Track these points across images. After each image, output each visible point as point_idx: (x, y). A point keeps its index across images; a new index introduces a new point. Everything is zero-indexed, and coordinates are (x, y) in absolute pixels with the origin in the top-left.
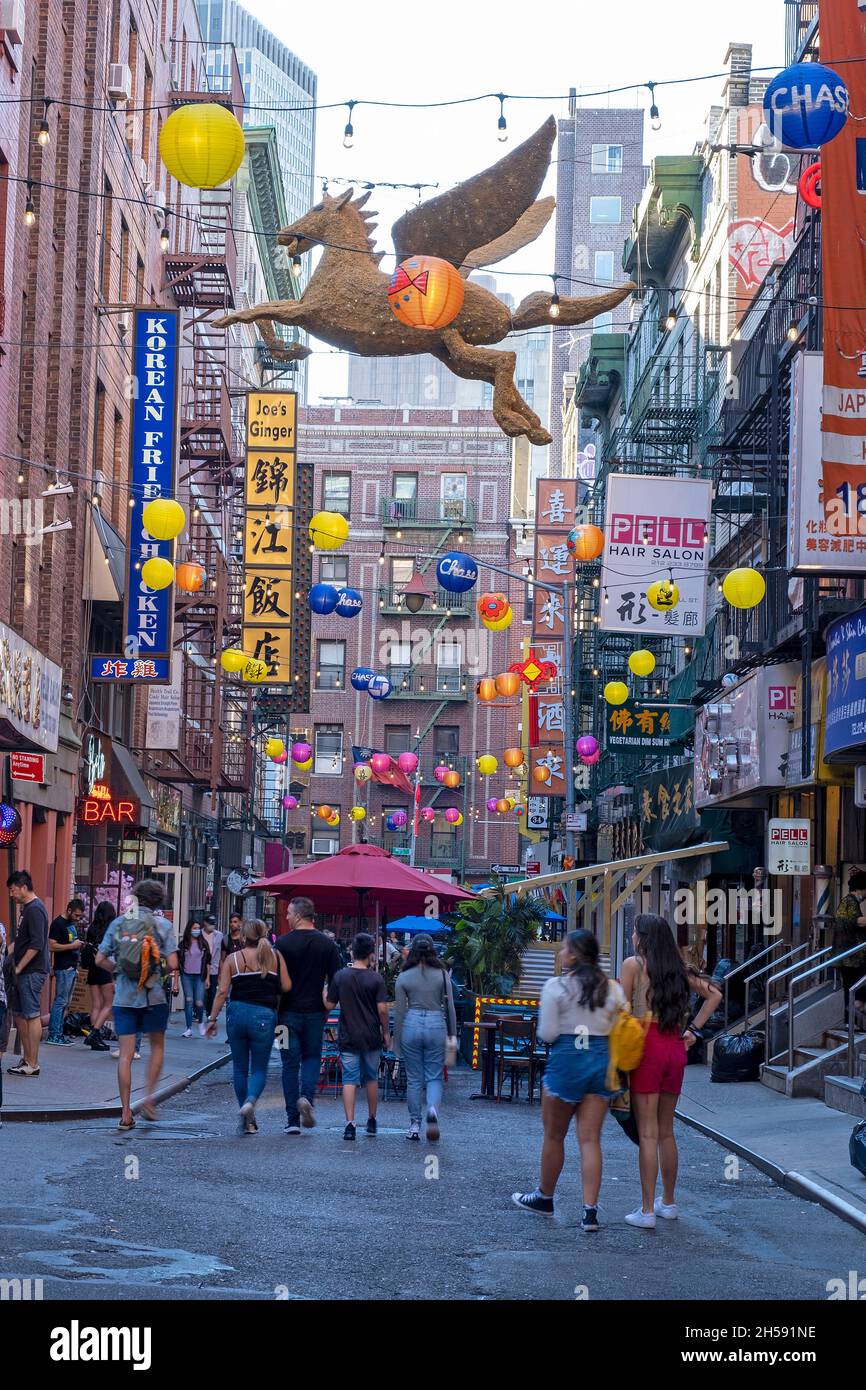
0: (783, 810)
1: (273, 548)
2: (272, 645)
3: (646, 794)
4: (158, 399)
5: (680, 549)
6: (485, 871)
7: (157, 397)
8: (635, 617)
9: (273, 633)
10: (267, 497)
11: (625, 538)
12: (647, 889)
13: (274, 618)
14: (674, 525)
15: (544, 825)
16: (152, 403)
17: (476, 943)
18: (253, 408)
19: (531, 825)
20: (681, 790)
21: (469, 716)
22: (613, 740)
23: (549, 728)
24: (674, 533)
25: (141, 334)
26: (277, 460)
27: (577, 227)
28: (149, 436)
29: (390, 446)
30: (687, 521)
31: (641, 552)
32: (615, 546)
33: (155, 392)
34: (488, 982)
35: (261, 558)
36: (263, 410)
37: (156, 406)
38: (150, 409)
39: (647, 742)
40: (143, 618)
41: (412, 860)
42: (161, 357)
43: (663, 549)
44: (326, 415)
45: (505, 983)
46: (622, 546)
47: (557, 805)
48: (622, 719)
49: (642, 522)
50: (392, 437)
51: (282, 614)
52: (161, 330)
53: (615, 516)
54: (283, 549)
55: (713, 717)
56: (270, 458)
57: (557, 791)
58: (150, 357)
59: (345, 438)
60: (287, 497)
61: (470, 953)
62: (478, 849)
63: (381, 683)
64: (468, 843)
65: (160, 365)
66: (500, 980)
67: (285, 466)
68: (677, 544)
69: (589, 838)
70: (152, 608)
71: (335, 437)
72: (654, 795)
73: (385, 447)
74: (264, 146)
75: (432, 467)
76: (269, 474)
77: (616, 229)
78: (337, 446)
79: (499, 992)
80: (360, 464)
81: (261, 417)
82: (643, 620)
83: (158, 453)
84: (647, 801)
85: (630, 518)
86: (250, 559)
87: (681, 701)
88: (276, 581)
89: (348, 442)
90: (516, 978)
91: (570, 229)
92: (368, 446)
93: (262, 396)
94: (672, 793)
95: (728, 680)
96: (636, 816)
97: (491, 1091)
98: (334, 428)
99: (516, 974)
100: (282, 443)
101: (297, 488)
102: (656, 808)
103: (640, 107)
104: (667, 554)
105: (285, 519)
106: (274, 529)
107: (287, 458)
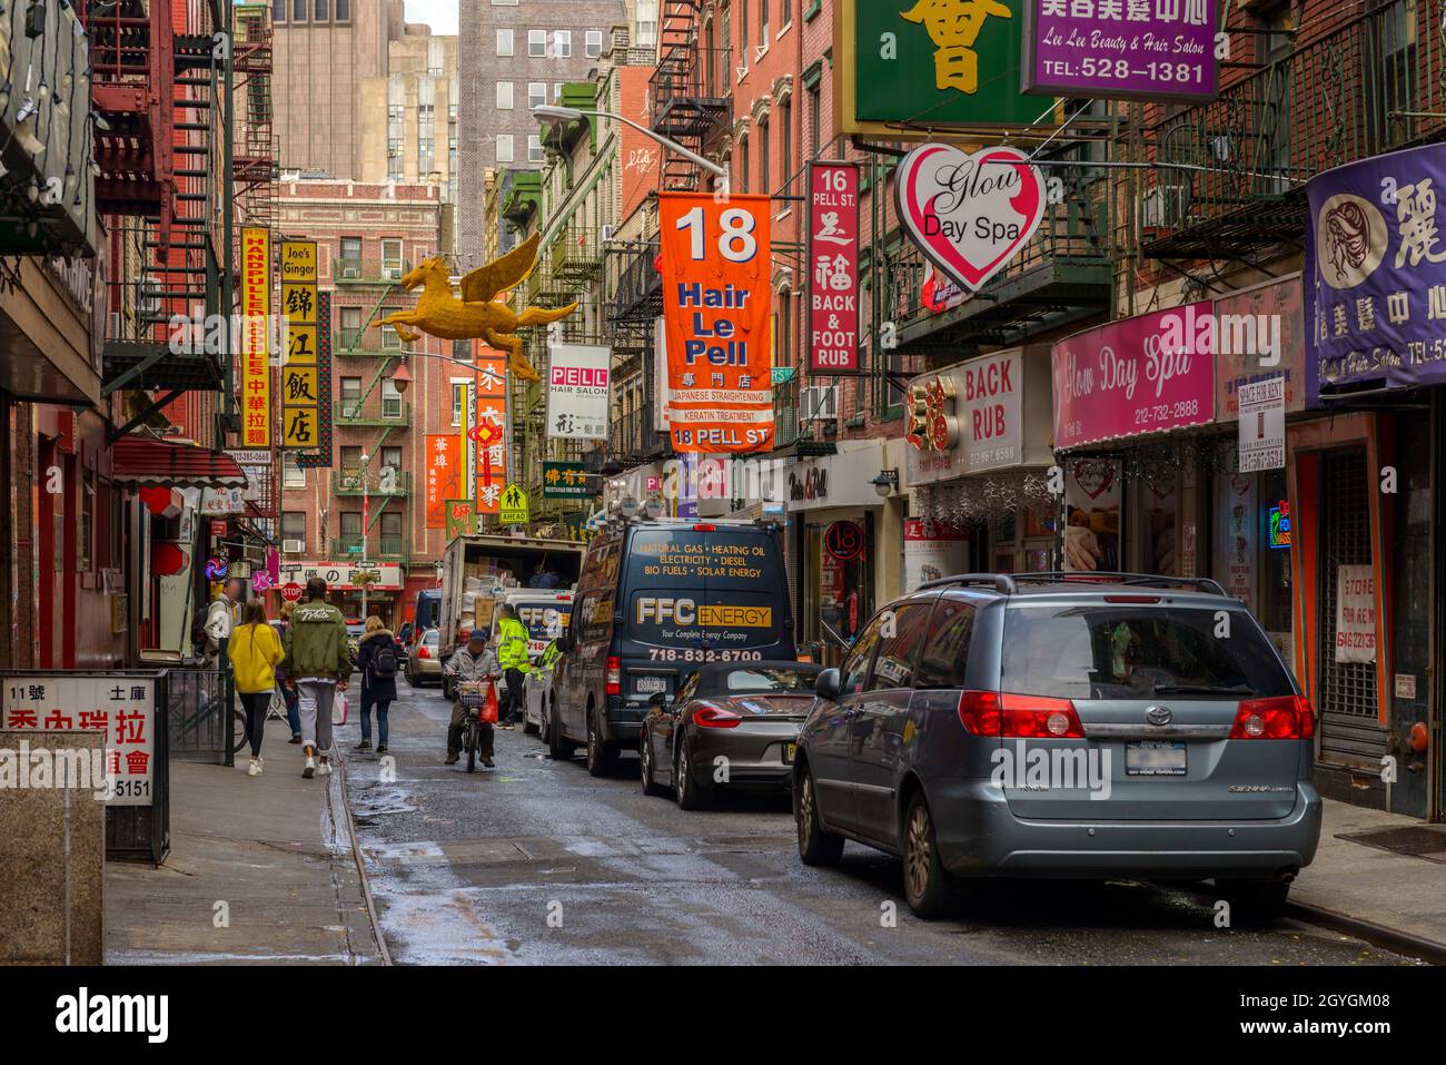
1: (303, 352)
2: (305, 420)
5: (593, 388)
8: (567, 429)
9: (305, 411)
10: (298, 316)
11: (560, 381)
13: (305, 401)
14: (589, 372)
18: (285, 252)
21: (410, 439)
22: (547, 489)
23: (491, 464)
24: (589, 377)
26: (304, 290)
27: (480, 7)
29: (337, 216)
30: (596, 370)
31: (570, 390)
32: (554, 386)
35: (296, 359)
36: (292, 254)
39: (569, 490)
41: (365, 556)
43: (583, 388)
46: (558, 386)
48: (554, 476)
49: (570, 372)
50: (339, 207)
51: (311, 398)
53: (554, 369)
54: (310, 352)
56: (298, 288)
60: (312, 316)
62: (420, 546)
64: (411, 542)
67: (309, 294)
68: (591, 385)
71: (291, 207)
73: (333, 216)
75: (373, 233)
77: (514, 10)
80: (313, 230)
81: (292, 260)
82: (571, 430)
85: (563, 369)
86: (288, 360)
87: (590, 472)
88: (307, 375)
89: (302, 212)
91: (475, 8)
92: (318, 215)
93: (290, 245)
100: (307, 277)
101: (319, 310)
104: (585, 391)
105: (312, 333)
106: (303, 338)
107: (309, 288)
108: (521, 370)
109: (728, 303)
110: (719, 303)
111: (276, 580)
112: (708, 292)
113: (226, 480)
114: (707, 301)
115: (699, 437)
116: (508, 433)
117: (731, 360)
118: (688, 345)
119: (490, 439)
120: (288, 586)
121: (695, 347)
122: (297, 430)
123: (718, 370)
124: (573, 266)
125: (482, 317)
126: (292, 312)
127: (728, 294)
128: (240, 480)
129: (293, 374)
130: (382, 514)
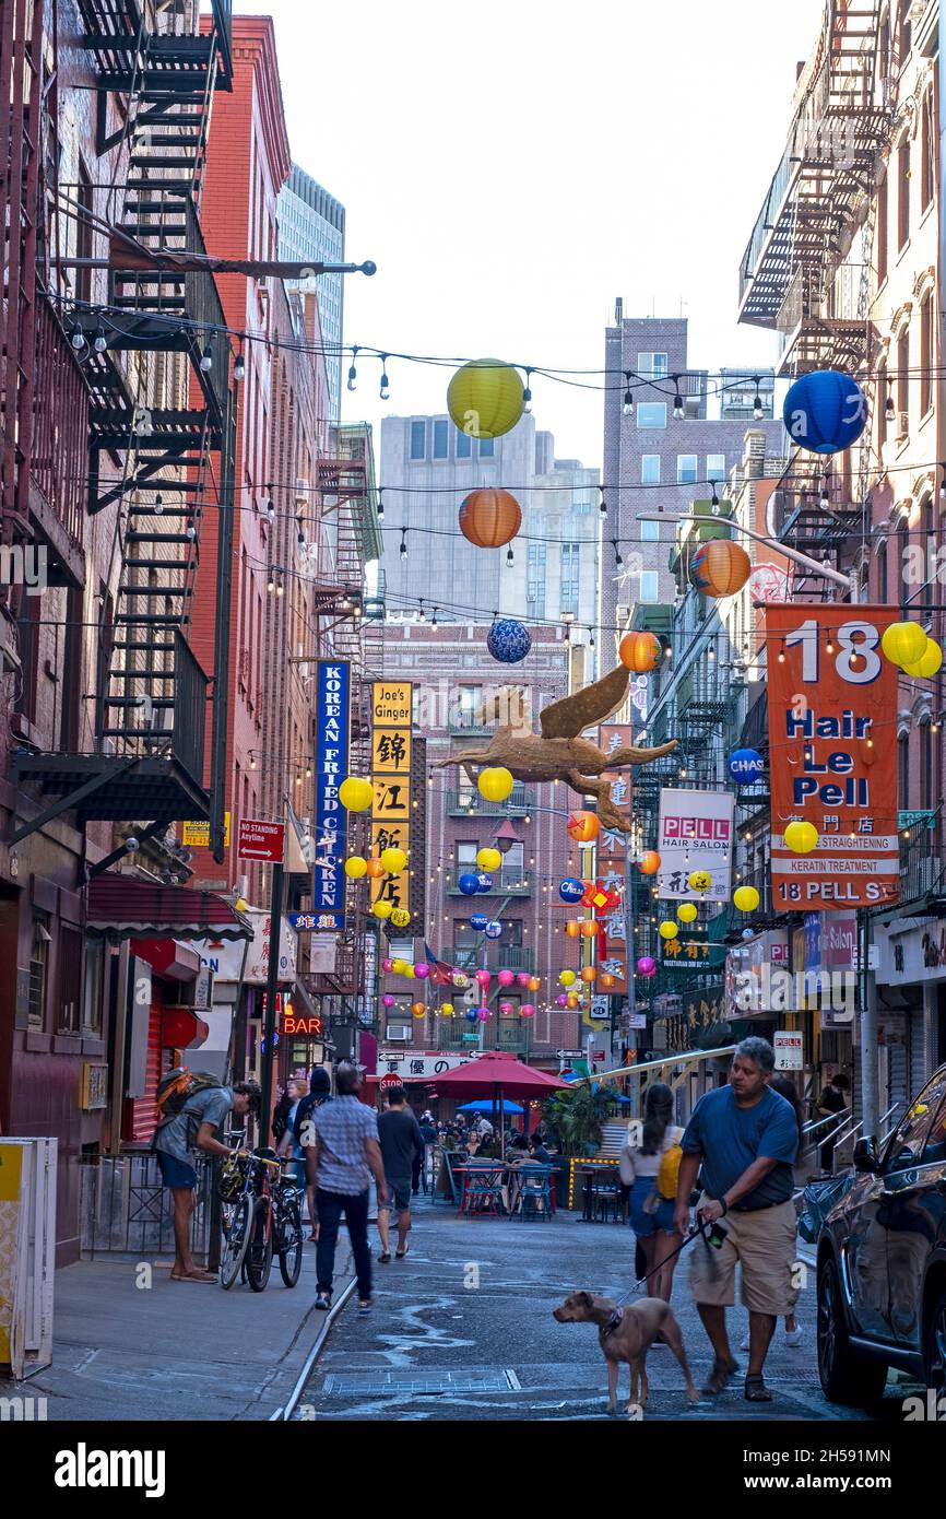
0: (788, 1026)
1: (394, 806)
2: (394, 883)
3: (692, 1007)
4: (335, 726)
5: (712, 841)
6: (549, 1055)
7: (333, 723)
8: (682, 889)
10: (390, 765)
11: (674, 833)
12: (694, 1075)
14: (708, 823)
15: (605, 1015)
16: (331, 729)
17: (569, 1118)
18: (377, 694)
19: (594, 1015)
20: (718, 1004)
21: (532, 910)
22: (666, 962)
23: (611, 936)
24: (708, 829)
25: (321, 679)
26: (397, 735)
27: (624, 431)
28: (329, 752)
29: (456, 660)
30: (716, 821)
31: (685, 843)
32: (667, 839)
33: (333, 721)
34: (578, 1147)
35: (386, 814)
36: (387, 696)
37: (334, 731)
38: (329, 733)
39: (692, 964)
40: (326, 884)
41: (481, 1044)
42: (337, 695)
43: (700, 841)
44: (397, 632)
45: (592, 1147)
46: (671, 839)
47: (618, 1002)
48: (674, 948)
49: (685, 822)
50: (458, 652)
52: (337, 676)
53: (666, 818)
54: (402, 806)
55: (737, 959)
56: (391, 734)
57: (618, 991)
58: (329, 695)
59: (414, 653)
60: (405, 765)
61: (564, 1126)
62: (542, 1034)
63: (495, 927)
64: (531, 1029)
65: (336, 701)
66: (588, 1145)
67: (403, 740)
68: (710, 838)
69: (646, 1036)
70: (332, 877)
71: (405, 653)
72: (698, 1007)
73: (451, 661)
74: (363, 441)
75: (494, 679)
76: (390, 747)
77: (662, 434)
78: (407, 660)
79: (587, 1154)
80: (429, 678)
81: (384, 701)
82: (687, 891)
83: (335, 764)
84: (693, 1013)
85: (677, 819)
86: (377, 814)
87: (715, 942)
88: (397, 832)
89: (417, 657)
90: (600, 1144)
91: (618, 432)
92: (435, 660)
93: (384, 685)
94: (711, 1007)
95: (747, 933)
96: (685, 1020)
97: (589, 1217)
98: (405, 644)
99: (599, 1140)
100: (401, 722)
101: (413, 758)
102: (699, 1017)
103: (684, 317)
104: (703, 844)
105: (404, 782)
106: (395, 790)
107: (405, 734)
108: (609, 817)
109: (846, 732)
110: (834, 732)
111: (373, 1070)
112: (822, 720)
113: (219, 928)
114: (820, 731)
115: (809, 891)
116: (627, 902)
117: (849, 799)
118: (798, 782)
119: (606, 906)
120: (388, 1077)
121: (804, 785)
122: (386, 894)
123: (831, 812)
124: (698, 706)
125: (566, 755)
126: (382, 760)
127: (846, 722)
128: (235, 928)
129: (382, 831)
130: (499, 996)
